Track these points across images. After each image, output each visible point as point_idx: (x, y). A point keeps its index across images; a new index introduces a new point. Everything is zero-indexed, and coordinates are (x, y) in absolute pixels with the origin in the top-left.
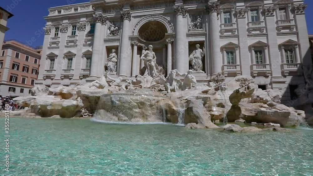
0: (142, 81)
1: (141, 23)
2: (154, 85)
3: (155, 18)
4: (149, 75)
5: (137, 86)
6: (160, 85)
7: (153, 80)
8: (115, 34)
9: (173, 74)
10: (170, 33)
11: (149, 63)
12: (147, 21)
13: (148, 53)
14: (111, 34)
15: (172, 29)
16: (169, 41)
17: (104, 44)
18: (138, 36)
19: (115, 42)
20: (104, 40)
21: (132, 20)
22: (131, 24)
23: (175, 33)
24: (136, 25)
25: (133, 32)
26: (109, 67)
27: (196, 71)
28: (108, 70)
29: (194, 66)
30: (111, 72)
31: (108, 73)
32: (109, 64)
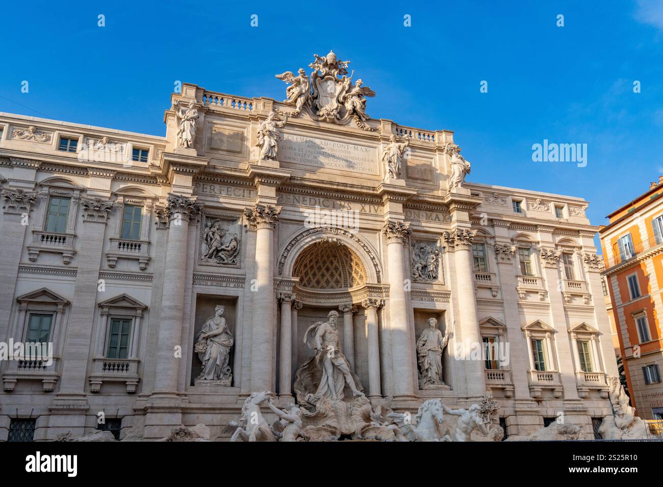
1: (303, 243)
3: (337, 237)
6: (378, 426)
8: (226, 261)
11: (333, 361)
12: (317, 239)
14: (210, 257)
15: (378, 273)
16: (371, 303)
17: (193, 287)
18: (298, 280)
19: (226, 286)
20: (194, 275)
21: (277, 228)
22: (276, 240)
23: (387, 285)
24: (290, 247)
25: (280, 263)
26: (211, 361)
27: (431, 383)
28: (204, 370)
29: (427, 370)
30: (215, 378)
31: (206, 379)
32: (209, 352)
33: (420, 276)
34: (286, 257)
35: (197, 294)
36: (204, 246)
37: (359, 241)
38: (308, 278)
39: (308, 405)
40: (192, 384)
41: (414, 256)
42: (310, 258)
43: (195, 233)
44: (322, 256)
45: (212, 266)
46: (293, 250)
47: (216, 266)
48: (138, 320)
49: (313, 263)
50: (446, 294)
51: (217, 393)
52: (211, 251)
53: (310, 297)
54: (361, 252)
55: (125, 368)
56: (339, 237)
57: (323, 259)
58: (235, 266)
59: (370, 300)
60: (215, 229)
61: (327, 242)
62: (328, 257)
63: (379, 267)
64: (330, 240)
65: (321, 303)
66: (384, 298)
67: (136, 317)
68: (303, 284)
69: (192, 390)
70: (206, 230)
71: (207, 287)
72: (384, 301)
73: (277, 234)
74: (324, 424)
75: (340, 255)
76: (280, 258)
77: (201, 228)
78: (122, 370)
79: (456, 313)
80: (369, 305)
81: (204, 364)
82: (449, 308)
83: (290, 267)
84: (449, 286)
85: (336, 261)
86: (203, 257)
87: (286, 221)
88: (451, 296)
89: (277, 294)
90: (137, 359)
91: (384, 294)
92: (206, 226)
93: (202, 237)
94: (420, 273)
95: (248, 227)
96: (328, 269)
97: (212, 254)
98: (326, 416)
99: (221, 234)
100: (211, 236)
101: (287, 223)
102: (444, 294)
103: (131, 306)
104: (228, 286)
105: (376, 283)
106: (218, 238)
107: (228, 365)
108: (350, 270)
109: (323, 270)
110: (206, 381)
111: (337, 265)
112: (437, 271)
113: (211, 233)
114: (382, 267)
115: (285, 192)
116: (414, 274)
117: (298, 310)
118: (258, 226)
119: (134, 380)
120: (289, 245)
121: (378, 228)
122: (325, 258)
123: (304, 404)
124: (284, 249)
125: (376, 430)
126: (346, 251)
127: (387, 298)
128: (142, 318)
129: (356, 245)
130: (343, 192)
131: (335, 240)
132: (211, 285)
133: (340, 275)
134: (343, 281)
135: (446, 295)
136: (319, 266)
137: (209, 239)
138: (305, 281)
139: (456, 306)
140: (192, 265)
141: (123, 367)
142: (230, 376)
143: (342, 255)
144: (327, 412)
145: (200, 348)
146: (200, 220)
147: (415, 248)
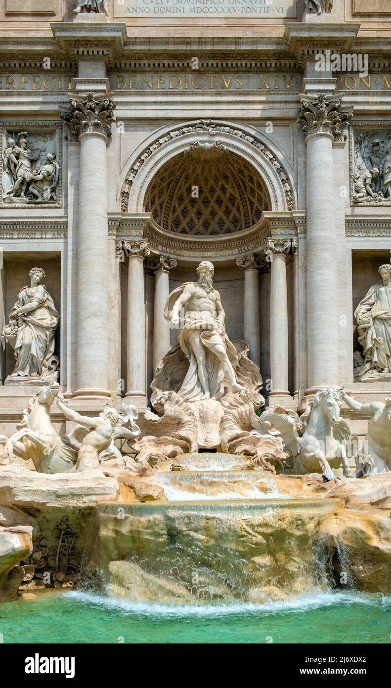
0: (186, 418)
1: (159, 155)
2: (237, 437)
3: (217, 139)
4: (203, 391)
5: (170, 438)
6: (259, 436)
7: (226, 412)
8: (40, 199)
9: (330, 405)
10: (281, 210)
11: (203, 341)
12: (183, 146)
13: (199, 298)
14: (17, 195)
15: (289, 194)
18: (150, 217)
19: (41, 238)
21: (115, 134)
24: (138, 164)
25: (123, 192)
28: (17, 364)
29: (372, 351)
30: (34, 374)
31: (19, 375)
32: (20, 337)
33: (368, 194)
34: (131, 183)
36: (6, 179)
38: (188, 219)
45: (19, 208)
46: (143, 169)
52: (17, 184)
53: (191, 249)
56: (220, 139)
57: (209, 185)
58: (53, 205)
60: (22, 149)
68: (180, 229)
70: (6, 152)
71: (13, 241)
76: (122, 184)
81: (16, 354)
85: (230, 186)
86: (5, 196)
87: (131, 122)
89: (117, 243)
94: (370, 189)
95: (69, 138)
96: (219, 202)
97: (20, 189)
99: (33, 156)
100: (15, 160)
101: (134, 126)
104: (44, 237)
105: (286, 210)
106: (27, 163)
107: (53, 355)
108: (251, 198)
109: (213, 203)
110: (19, 378)
113: (13, 156)
114: (296, 184)
115: (128, 71)
116: (357, 192)
118: (80, 133)
120: (136, 161)
121: (291, 114)
122: (211, 182)
124: (129, 168)
129: (251, 149)
130: (226, 55)
131: (214, 145)
132: (18, 238)
133: (238, 210)
137: (12, 167)
142: (56, 370)
145: (8, 332)
147: (363, 148)
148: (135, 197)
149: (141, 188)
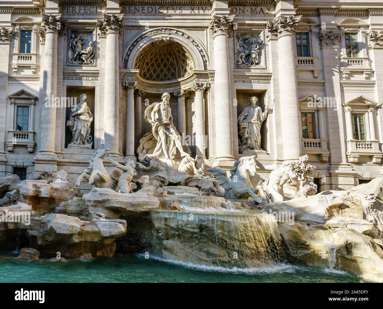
3: (170, 36)
4: (164, 155)
8: (86, 62)
11: (165, 131)
12: (153, 39)
14: (75, 60)
15: (205, 62)
16: (199, 86)
17: (63, 81)
18: (138, 71)
19: (86, 80)
20: (64, 73)
21: (122, 33)
22: (121, 42)
23: (213, 71)
24: (132, 47)
25: (125, 60)
26: (78, 132)
27: (250, 149)
28: (73, 138)
29: (247, 139)
30: (81, 143)
31: (74, 144)
32: (76, 125)
33: (243, 63)
34: (129, 55)
35: (67, 86)
36: (70, 53)
37: (189, 38)
39: (146, 162)
40: (66, 146)
41: (238, 47)
42: (151, 58)
43: (63, 43)
44: (160, 55)
45: (76, 66)
46: (135, 50)
47: (79, 66)
48: (32, 106)
49: (153, 61)
50: (267, 76)
51: (83, 152)
52: (75, 55)
54: (191, 46)
55: (26, 137)
56: (172, 36)
58: (92, 65)
59: (198, 84)
60: (78, 39)
61: (163, 41)
62: (165, 55)
63: (206, 58)
64: (164, 39)
65: (160, 91)
66: (210, 82)
67: (31, 104)
69: (66, 151)
70: (71, 41)
71: (73, 81)
72: (210, 85)
73: (122, 38)
74: (156, 175)
75: (174, 53)
76: (125, 56)
77: (67, 39)
78: (25, 138)
79: (276, 92)
80: (197, 88)
81: (73, 133)
82: (270, 88)
83: (132, 62)
84: (270, 70)
86: (70, 60)
87: (129, 28)
88: (272, 78)
89: (122, 83)
90: (33, 131)
91: (210, 79)
92: (71, 38)
93: (68, 46)
94: (244, 61)
95: (100, 35)
97: (76, 57)
98: (158, 170)
99: (82, 43)
100: (75, 44)
101: (130, 30)
102: (266, 76)
103: (27, 97)
104: (87, 79)
105: (203, 69)
106: (80, 46)
107: (90, 135)
110: (75, 145)
111: (173, 62)
112: (260, 58)
113: (74, 43)
114: (208, 58)
115: (128, 5)
116: (238, 62)
117: (141, 97)
118: (107, 33)
119: (31, 144)
120: (131, 46)
121: (206, 25)
123: (142, 161)
124: (128, 49)
125: (198, 181)
126: (179, 48)
127: (213, 82)
128: (35, 104)
129: (186, 41)
131: (168, 39)
132: (76, 80)
133: (175, 69)
134: (177, 73)
135: (267, 78)
136: (159, 63)
137: (73, 47)
138: (148, 76)
139: (276, 85)
140: (62, 66)
141: (25, 136)
142: (91, 142)
143: (176, 52)
144: (159, 167)
145: (70, 123)
146: (67, 34)
147: (240, 41)
148: (131, 62)
149: (134, 58)
